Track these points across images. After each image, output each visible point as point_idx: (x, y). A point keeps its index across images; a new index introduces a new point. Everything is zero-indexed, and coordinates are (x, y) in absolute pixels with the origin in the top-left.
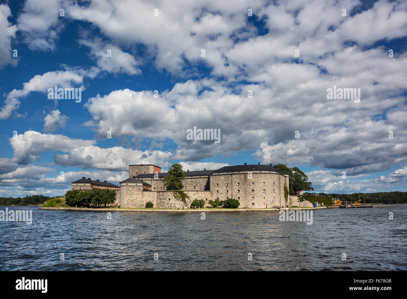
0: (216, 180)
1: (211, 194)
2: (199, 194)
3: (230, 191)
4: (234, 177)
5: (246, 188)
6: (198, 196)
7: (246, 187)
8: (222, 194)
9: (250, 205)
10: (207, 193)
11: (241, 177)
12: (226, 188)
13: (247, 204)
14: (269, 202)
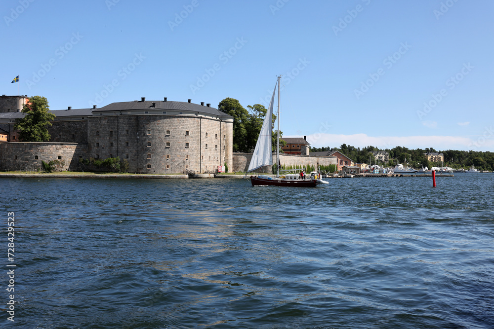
0: (96, 125)
1: (88, 149)
2: (65, 149)
3: (115, 144)
4: (121, 121)
5: (138, 139)
6: (64, 152)
7: (138, 137)
8: (103, 148)
9: (144, 167)
10: (81, 148)
11: (132, 121)
12: (110, 139)
13: (139, 167)
14: (177, 164)
